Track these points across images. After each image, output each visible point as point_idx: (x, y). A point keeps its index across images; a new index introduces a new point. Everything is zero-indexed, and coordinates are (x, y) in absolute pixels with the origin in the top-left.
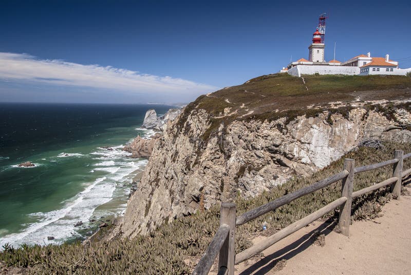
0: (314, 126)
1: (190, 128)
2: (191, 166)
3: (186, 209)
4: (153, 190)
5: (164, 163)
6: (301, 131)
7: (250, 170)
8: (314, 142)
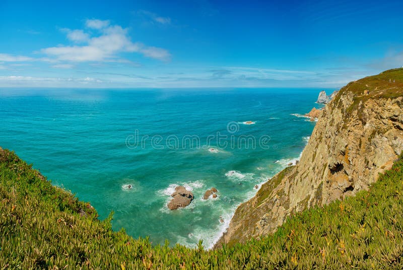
1: (342, 103)
2: (340, 130)
3: (336, 160)
4: (318, 145)
5: (325, 127)
7: (379, 133)
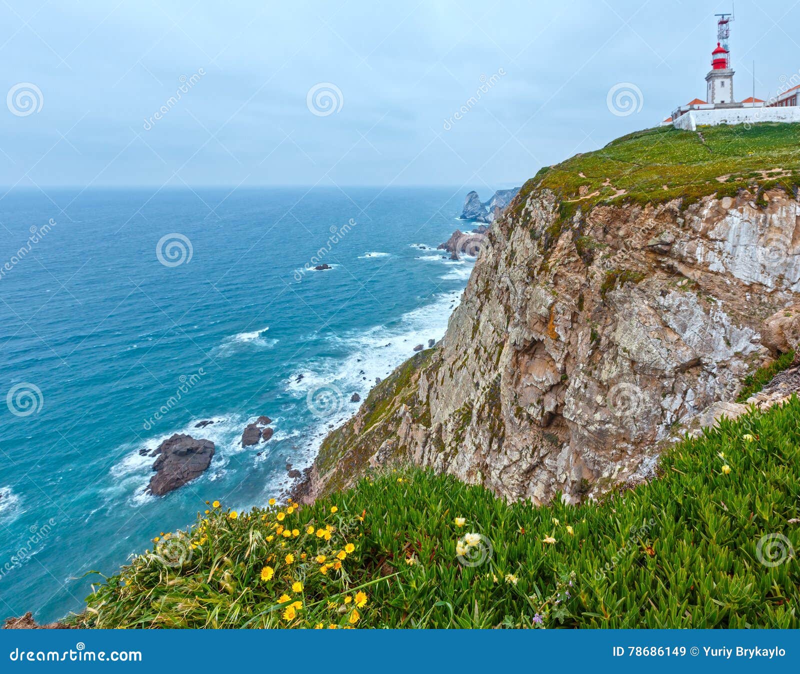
0: (733, 212)
1: (531, 217)
2: (535, 273)
3: (530, 333)
4: (482, 305)
5: (496, 267)
6: (708, 220)
7: (623, 281)
8: (731, 238)
